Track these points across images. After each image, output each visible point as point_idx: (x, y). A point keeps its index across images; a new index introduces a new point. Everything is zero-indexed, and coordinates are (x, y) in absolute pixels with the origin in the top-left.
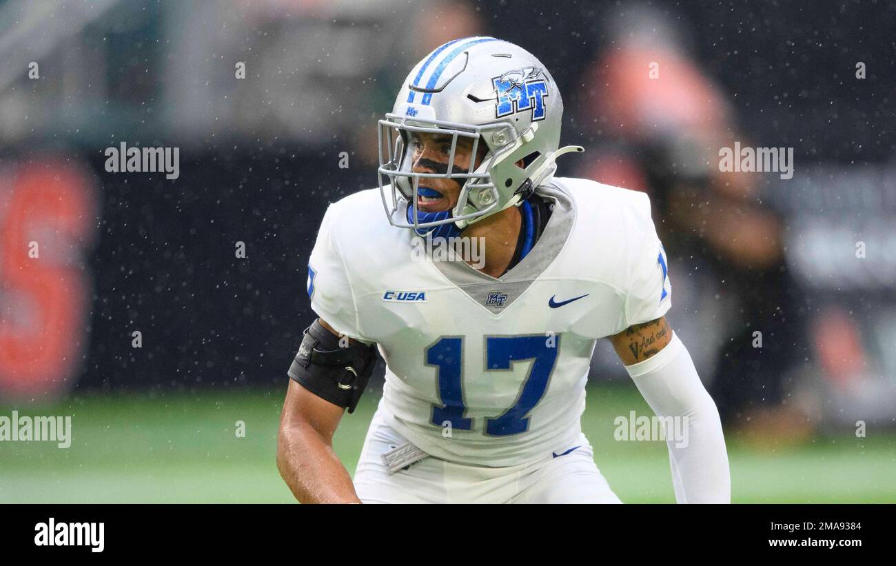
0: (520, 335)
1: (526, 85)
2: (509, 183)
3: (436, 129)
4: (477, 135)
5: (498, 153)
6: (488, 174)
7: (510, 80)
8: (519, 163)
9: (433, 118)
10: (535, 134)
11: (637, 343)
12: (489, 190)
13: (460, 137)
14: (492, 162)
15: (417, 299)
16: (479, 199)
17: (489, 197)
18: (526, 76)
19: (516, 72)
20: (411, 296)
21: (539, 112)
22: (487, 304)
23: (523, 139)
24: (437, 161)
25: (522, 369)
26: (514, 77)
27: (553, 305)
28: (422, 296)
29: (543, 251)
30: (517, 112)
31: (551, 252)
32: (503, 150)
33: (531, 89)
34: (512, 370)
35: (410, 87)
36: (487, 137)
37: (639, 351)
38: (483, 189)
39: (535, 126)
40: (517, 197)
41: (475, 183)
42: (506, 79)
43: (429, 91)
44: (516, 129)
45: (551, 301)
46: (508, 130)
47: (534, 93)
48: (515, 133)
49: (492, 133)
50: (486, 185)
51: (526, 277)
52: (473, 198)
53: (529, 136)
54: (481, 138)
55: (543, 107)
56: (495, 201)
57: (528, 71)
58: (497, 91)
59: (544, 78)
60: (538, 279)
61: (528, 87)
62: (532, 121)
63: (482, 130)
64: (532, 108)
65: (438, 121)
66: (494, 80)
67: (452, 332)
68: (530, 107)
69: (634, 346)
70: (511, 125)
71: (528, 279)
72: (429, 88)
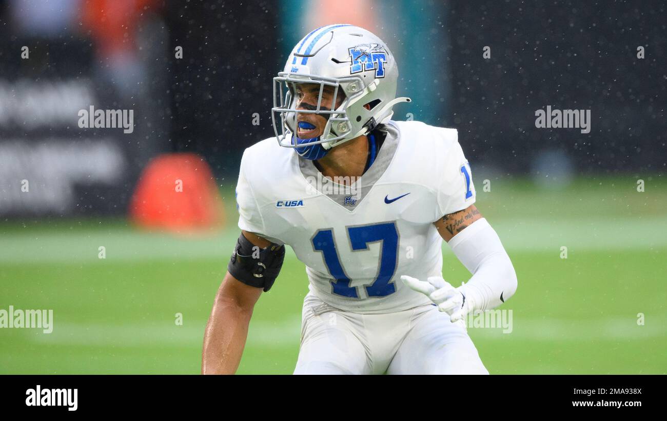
0: (369, 224)
1: (372, 54)
2: (359, 119)
3: (310, 80)
4: (337, 84)
5: (351, 98)
6: (344, 111)
7: (361, 50)
8: (366, 106)
9: (308, 73)
10: (377, 86)
11: (451, 225)
12: (345, 122)
13: (325, 86)
14: (347, 104)
15: (298, 205)
16: (338, 128)
17: (345, 127)
18: (372, 48)
19: (366, 45)
20: (293, 203)
21: (380, 72)
22: (345, 204)
23: (368, 89)
24: (312, 104)
25: (376, 248)
26: (364, 48)
27: (387, 201)
28: (301, 203)
29: (378, 166)
30: (365, 71)
31: (384, 166)
32: (355, 96)
33: (375, 57)
34: (369, 249)
35: (295, 54)
36: (344, 86)
37: (453, 229)
38: (342, 122)
39: (377, 81)
40: (365, 129)
41: (336, 117)
42: (358, 49)
43: (306, 56)
44: (364, 82)
45: (386, 199)
46: (359, 83)
47: (377, 59)
48: (363, 85)
49: (348, 84)
50: (343, 119)
51: (368, 184)
52: (335, 128)
53: (373, 87)
54: (340, 86)
55: (383, 70)
56: (349, 130)
57: (373, 46)
58: (351, 57)
59: (385, 52)
60: (375, 184)
61: (373, 55)
62: (375, 78)
63: (341, 82)
64: (375, 69)
65: (311, 75)
66: (350, 50)
67: (324, 226)
68: (374, 68)
69: (449, 227)
70: (360, 80)
71: (369, 185)
72: (307, 55)
